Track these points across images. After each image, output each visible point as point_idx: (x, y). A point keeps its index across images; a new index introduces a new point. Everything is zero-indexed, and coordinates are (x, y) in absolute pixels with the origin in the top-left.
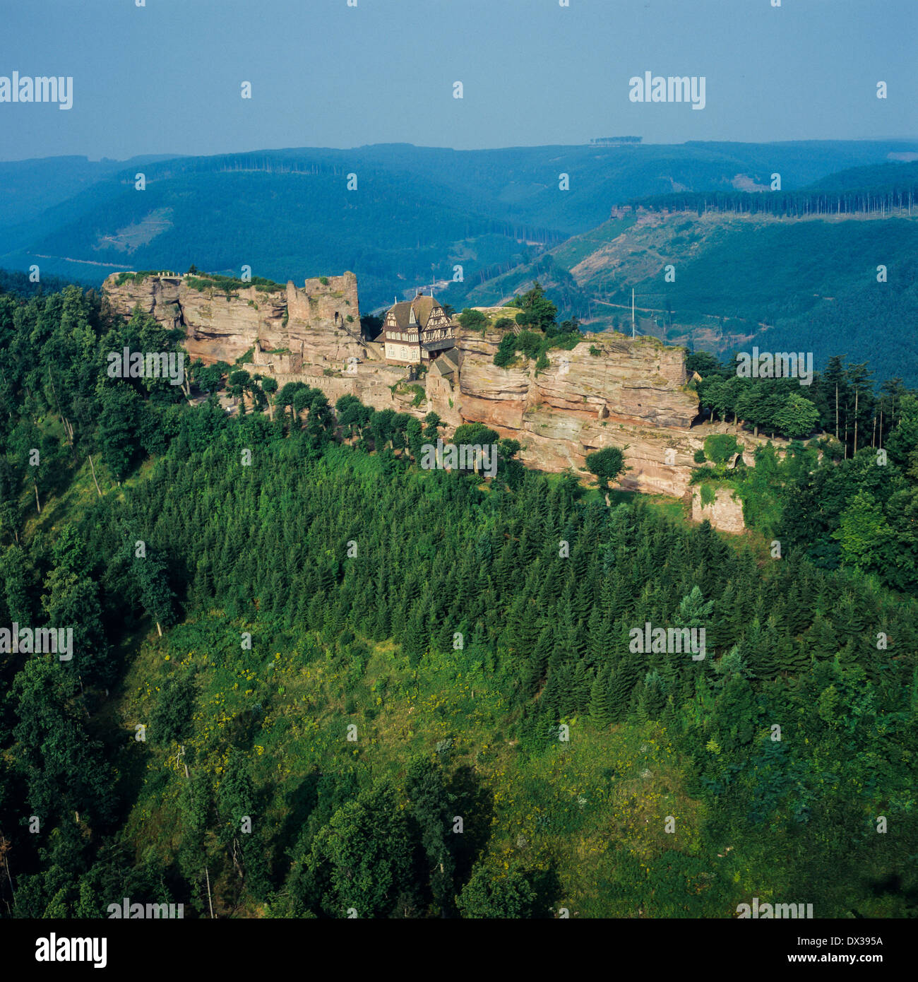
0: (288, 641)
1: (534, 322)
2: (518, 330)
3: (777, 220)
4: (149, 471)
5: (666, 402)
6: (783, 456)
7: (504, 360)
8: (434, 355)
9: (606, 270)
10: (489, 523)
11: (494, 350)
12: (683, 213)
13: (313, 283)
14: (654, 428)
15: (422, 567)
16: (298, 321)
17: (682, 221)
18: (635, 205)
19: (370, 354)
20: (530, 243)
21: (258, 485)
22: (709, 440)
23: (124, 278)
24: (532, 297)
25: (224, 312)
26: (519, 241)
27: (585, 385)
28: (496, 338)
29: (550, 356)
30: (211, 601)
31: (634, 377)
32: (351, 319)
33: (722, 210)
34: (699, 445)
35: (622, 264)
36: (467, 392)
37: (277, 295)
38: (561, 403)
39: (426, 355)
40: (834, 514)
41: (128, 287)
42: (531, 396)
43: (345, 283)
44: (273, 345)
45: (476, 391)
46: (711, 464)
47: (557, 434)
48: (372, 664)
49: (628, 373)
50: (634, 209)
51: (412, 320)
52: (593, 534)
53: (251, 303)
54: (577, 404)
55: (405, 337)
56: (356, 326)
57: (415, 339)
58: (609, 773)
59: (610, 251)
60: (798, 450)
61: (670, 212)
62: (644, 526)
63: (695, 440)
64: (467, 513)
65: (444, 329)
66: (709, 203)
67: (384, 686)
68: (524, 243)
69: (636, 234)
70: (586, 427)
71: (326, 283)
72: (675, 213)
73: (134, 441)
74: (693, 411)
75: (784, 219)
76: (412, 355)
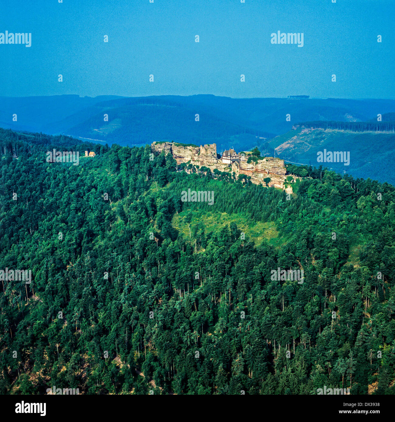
0: (205, 213)
1: (255, 155)
2: (252, 156)
3: (354, 133)
4: (169, 185)
5: (280, 170)
6: (301, 180)
7: (249, 162)
8: (233, 162)
9: (288, 149)
10: (244, 192)
11: (247, 160)
12: (319, 129)
13: (206, 146)
14: (278, 175)
15: (232, 200)
16: (202, 154)
17: (318, 132)
18: (301, 125)
19: (218, 162)
20: (261, 138)
21: (196, 187)
22: (287, 177)
23: (157, 143)
24: (255, 150)
25: (183, 152)
26: (257, 137)
27: (265, 167)
28: (247, 157)
29: (258, 161)
30: (188, 208)
31: (274, 165)
32: (215, 154)
33: (333, 128)
34: (286, 178)
35: (294, 147)
36: (241, 169)
37: (197, 148)
38: (260, 171)
39: (232, 162)
40: (307, 189)
41: (159, 145)
42: (254, 169)
43: (213, 146)
44: (195, 160)
45: (243, 168)
46: (287, 181)
47: (259, 177)
48: (222, 216)
49: (273, 165)
50: (301, 126)
51: (229, 154)
52: (264, 192)
53: (190, 150)
54: (263, 171)
55: (227, 158)
56: (216, 156)
57: (229, 158)
58: (264, 229)
59: (291, 142)
60: (303, 179)
61: (314, 128)
62: (273, 191)
63: (285, 177)
64: (240, 190)
65: (236, 157)
66: (328, 125)
67: (224, 219)
68: (258, 138)
69: (301, 136)
70: (265, 175)
71: (209, 146)
72: (316, 129)
73: (166, 178)
74: (285, 172)
75: (357, 133)
76: (229, 162)
